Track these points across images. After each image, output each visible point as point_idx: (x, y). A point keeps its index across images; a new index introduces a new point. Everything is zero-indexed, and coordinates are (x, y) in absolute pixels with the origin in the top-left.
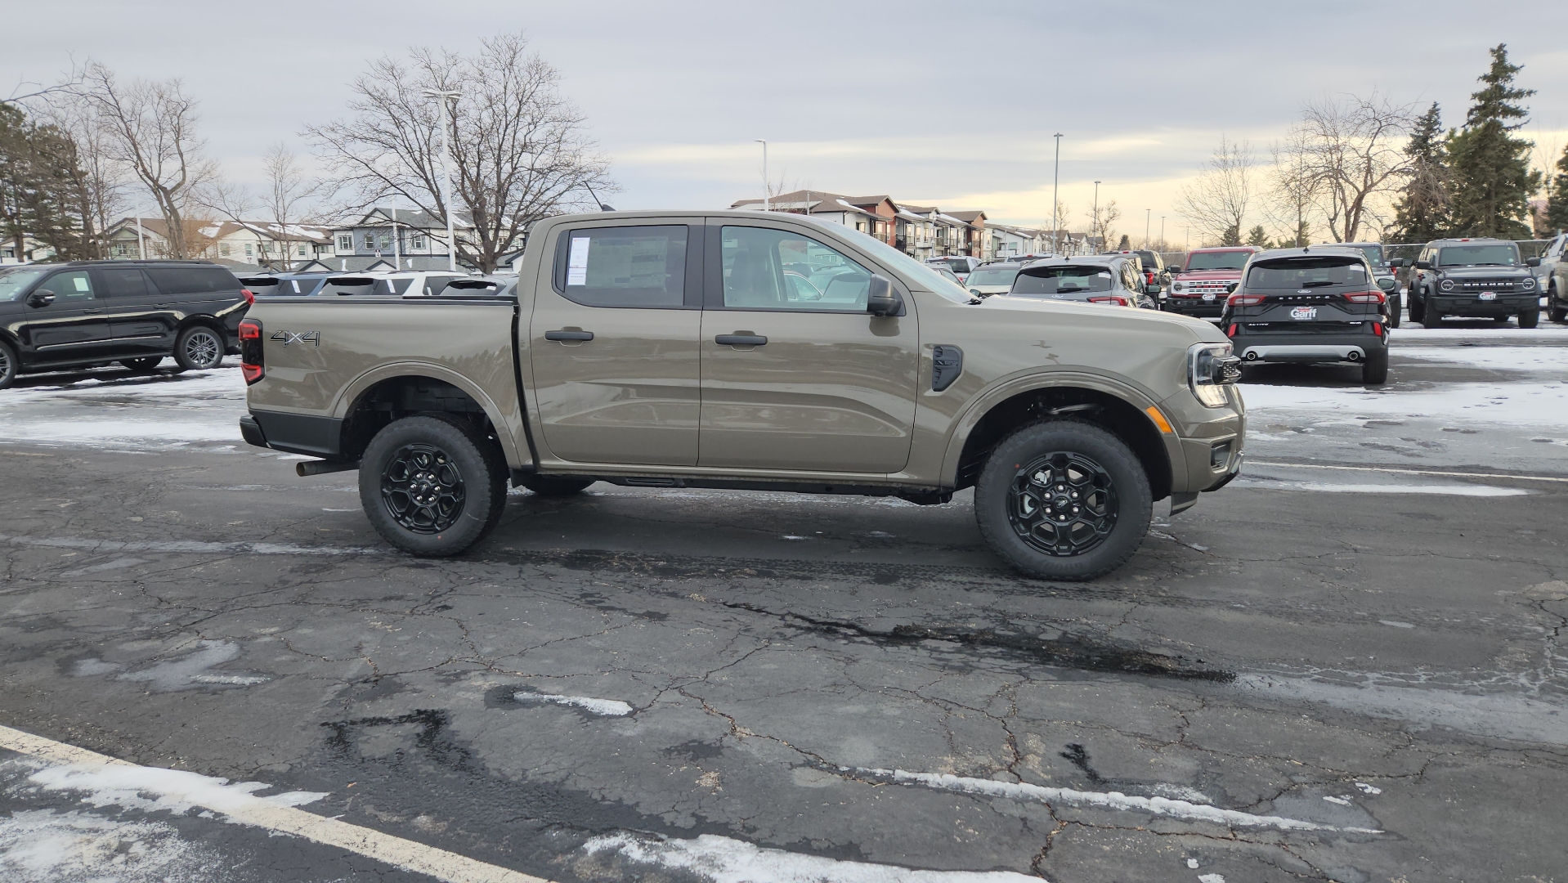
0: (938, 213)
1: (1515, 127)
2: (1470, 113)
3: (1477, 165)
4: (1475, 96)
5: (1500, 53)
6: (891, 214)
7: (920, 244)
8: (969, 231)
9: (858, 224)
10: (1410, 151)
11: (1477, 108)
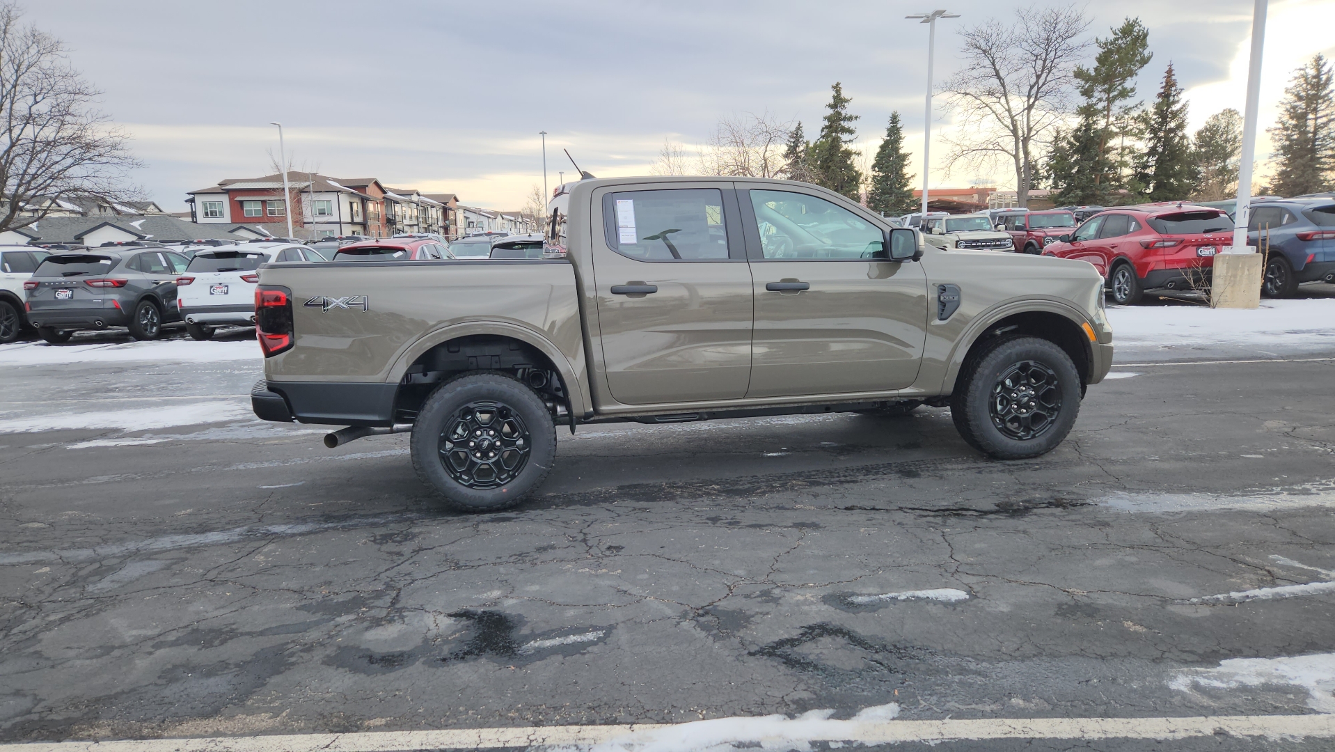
0: (419, 195)
1: (850, 141)
2: (822, 131)
3: (830, 167)
4: (825, 118)
5: (837, 88)
6: (380, 195)
7: (407, 222)
8: (445, 211)
9: (351, 204)
10: (786, 156)
11: (826, 127)
